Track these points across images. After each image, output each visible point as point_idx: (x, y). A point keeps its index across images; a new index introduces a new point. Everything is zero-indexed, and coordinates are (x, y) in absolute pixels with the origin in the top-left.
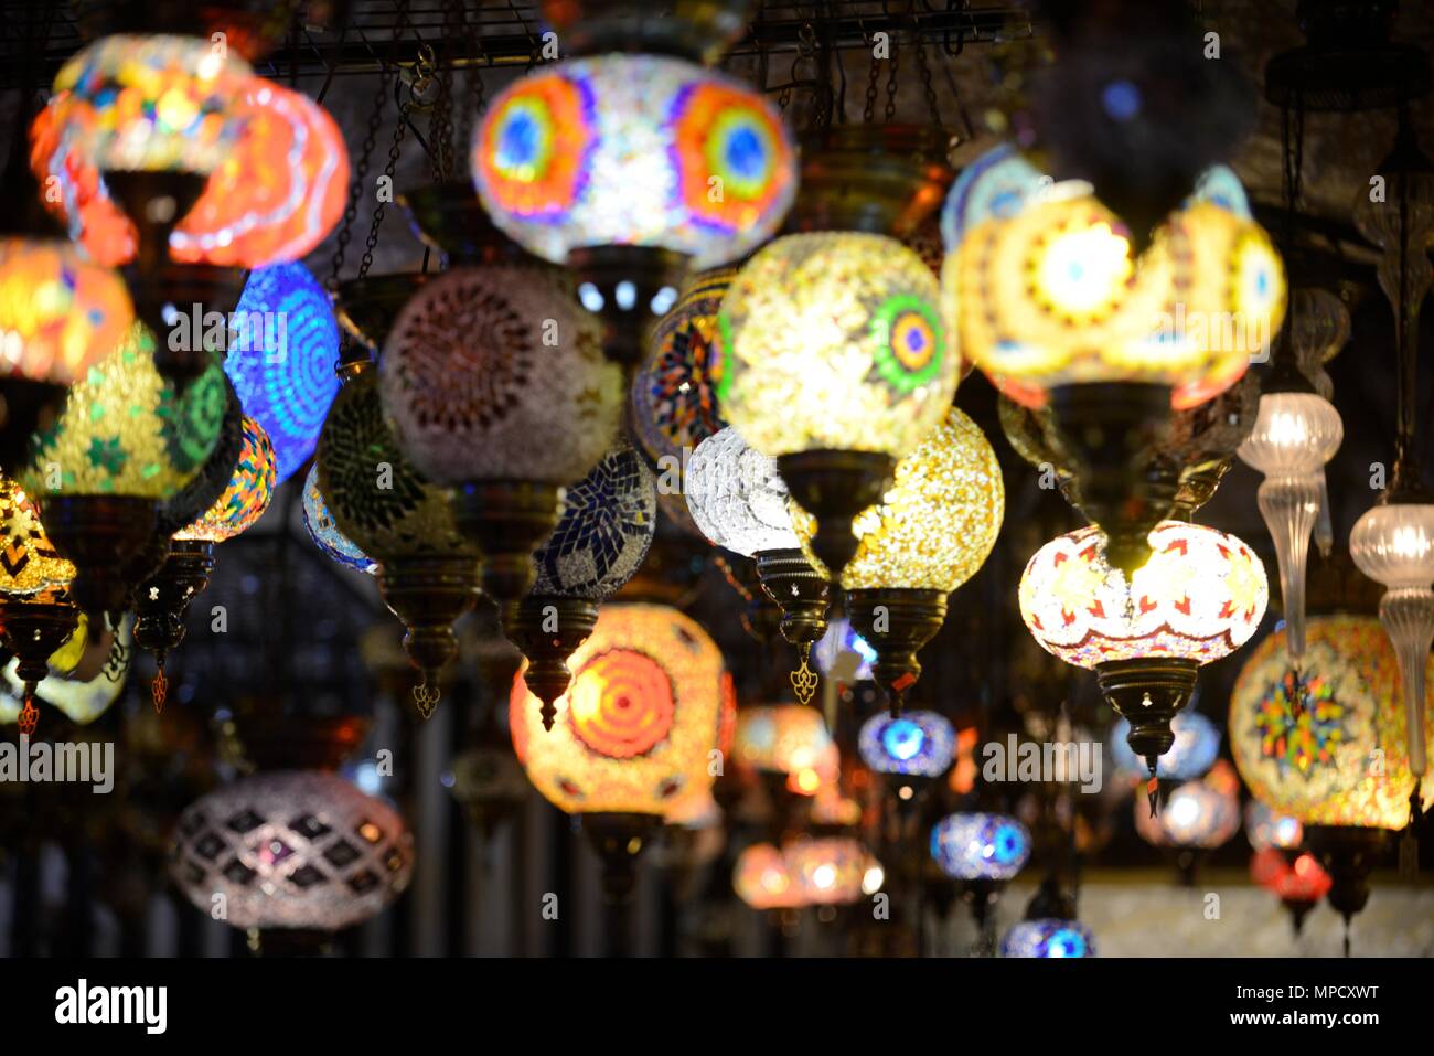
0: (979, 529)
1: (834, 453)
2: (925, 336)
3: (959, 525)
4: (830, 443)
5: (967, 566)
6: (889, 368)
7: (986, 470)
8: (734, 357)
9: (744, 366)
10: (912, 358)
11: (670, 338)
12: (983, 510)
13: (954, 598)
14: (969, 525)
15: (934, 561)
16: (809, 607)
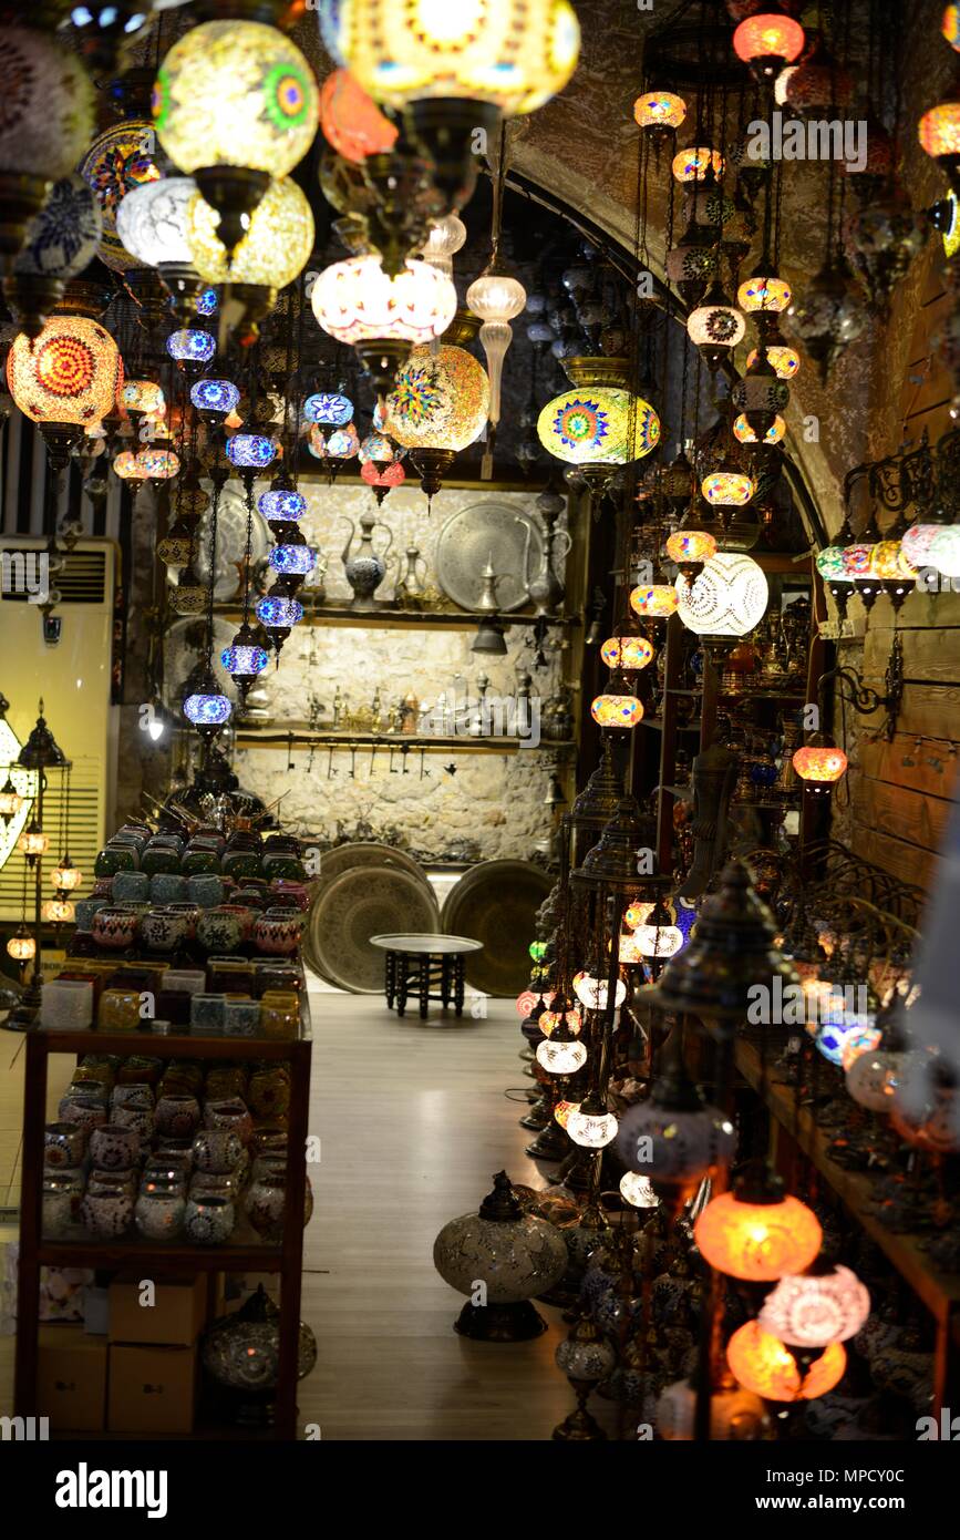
0: (299, 250)
1: (234, 168)
2: (298, 93)
3: (288, 246)
4: (231, 162)
5: (290, 272)
6: (274, 112)
7: (305, 214)
8: (170, 98)
9: (176, 105)
10: (291, 108)
11: (104, 156)
12: (302, 239)
13: (281, 292)
14: (293, 247)
15: (272, 267)
16: (189, 296)
